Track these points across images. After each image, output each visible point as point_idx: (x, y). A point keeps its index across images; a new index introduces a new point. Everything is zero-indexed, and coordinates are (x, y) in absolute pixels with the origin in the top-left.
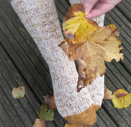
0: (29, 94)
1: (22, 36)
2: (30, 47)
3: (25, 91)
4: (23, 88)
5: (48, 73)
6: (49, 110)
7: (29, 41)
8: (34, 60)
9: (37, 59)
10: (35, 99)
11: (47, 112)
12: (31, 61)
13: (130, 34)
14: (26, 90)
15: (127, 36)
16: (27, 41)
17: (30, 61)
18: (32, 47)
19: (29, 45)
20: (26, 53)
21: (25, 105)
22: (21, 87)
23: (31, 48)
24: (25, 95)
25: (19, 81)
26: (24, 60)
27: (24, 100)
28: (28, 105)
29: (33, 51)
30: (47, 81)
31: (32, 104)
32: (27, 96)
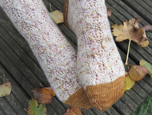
0: (16, 90)
1: (3, 28)
2: (13, 39)
3: (12, 88)
4: (9, 84)
5: (35, 65)
6: (40, 105)
7: (11, 33)
8: (18, 52)
9: (22, 50)
10: (23, 95)
11: (38, 107)
12: (16, 53)
13: (122, 12)
14: (13, 86)
15: (120, 15)
16: (10, 32)
17: (14, 54)
18: (16, 39)
19: (12, 37)
20: (9, 46)
21: (12, 103)
22: (6, 84)
23: (15, 40)
24: (12, 92)
25: (3, 77)
26: (8, 54)
27: (11, 97)
28: (16, 103)
29: (17, 42)
30: (35, 73)
31: (21, 100)
32: (14, 92)
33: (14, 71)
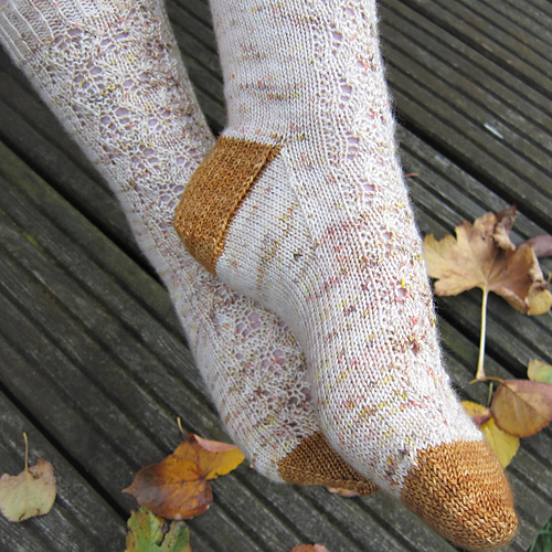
0: (75, 494)
1: (11, 258)
2: (52, 296)
3: (57, 483)
4: (46, 469)
5: (144, 393)
7: (42, 275)
8: (75, 348)
9: (88, 340)
10: (104, 509)
11: (160, 544)
12: (64, 351)
13: (447, 193)
14: (60, 478)
15: (438, 202)
16: (37, 274)
17: (59, 353)
18: (61, 297)
19: (45, 290)
20: (37, 323)
21: (62, 545)
22: (35, 470)
23: (58, 301)
24: (58, 501)
25: (21, 444)
26: (34, 354)
27: (57, 520)
28: (78, 542)
29: (66, 309)
30: (146, 424)
31: (94, 532)
32: (67, 501)
33: (63, 421)
